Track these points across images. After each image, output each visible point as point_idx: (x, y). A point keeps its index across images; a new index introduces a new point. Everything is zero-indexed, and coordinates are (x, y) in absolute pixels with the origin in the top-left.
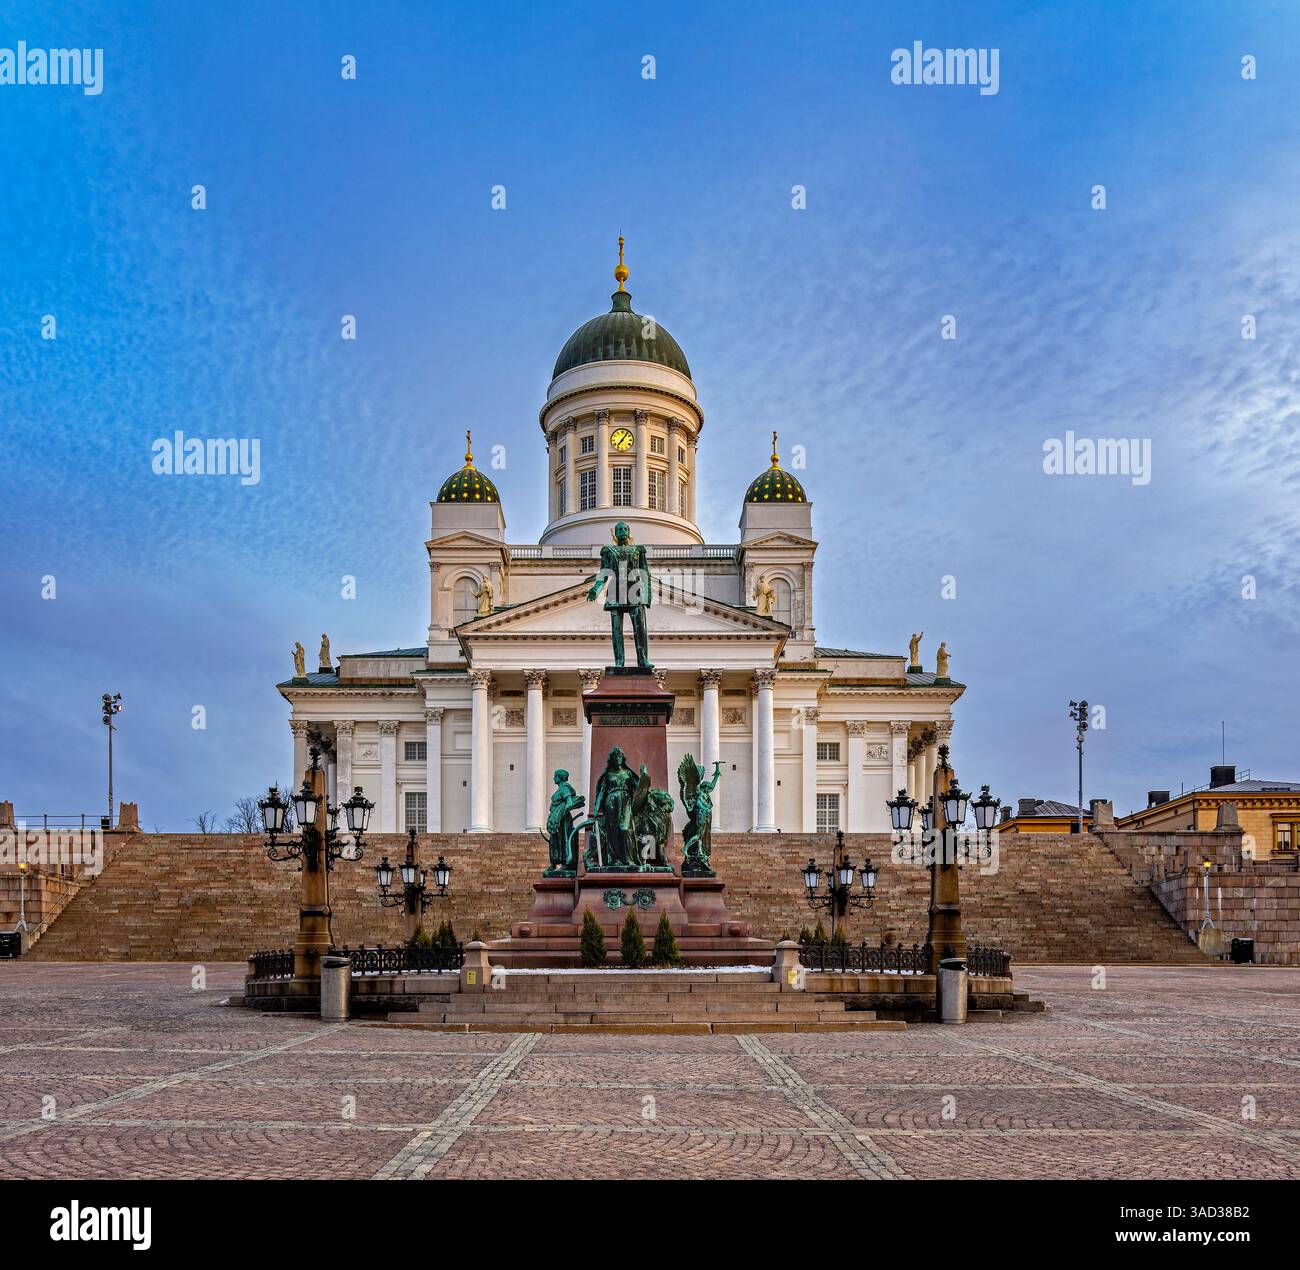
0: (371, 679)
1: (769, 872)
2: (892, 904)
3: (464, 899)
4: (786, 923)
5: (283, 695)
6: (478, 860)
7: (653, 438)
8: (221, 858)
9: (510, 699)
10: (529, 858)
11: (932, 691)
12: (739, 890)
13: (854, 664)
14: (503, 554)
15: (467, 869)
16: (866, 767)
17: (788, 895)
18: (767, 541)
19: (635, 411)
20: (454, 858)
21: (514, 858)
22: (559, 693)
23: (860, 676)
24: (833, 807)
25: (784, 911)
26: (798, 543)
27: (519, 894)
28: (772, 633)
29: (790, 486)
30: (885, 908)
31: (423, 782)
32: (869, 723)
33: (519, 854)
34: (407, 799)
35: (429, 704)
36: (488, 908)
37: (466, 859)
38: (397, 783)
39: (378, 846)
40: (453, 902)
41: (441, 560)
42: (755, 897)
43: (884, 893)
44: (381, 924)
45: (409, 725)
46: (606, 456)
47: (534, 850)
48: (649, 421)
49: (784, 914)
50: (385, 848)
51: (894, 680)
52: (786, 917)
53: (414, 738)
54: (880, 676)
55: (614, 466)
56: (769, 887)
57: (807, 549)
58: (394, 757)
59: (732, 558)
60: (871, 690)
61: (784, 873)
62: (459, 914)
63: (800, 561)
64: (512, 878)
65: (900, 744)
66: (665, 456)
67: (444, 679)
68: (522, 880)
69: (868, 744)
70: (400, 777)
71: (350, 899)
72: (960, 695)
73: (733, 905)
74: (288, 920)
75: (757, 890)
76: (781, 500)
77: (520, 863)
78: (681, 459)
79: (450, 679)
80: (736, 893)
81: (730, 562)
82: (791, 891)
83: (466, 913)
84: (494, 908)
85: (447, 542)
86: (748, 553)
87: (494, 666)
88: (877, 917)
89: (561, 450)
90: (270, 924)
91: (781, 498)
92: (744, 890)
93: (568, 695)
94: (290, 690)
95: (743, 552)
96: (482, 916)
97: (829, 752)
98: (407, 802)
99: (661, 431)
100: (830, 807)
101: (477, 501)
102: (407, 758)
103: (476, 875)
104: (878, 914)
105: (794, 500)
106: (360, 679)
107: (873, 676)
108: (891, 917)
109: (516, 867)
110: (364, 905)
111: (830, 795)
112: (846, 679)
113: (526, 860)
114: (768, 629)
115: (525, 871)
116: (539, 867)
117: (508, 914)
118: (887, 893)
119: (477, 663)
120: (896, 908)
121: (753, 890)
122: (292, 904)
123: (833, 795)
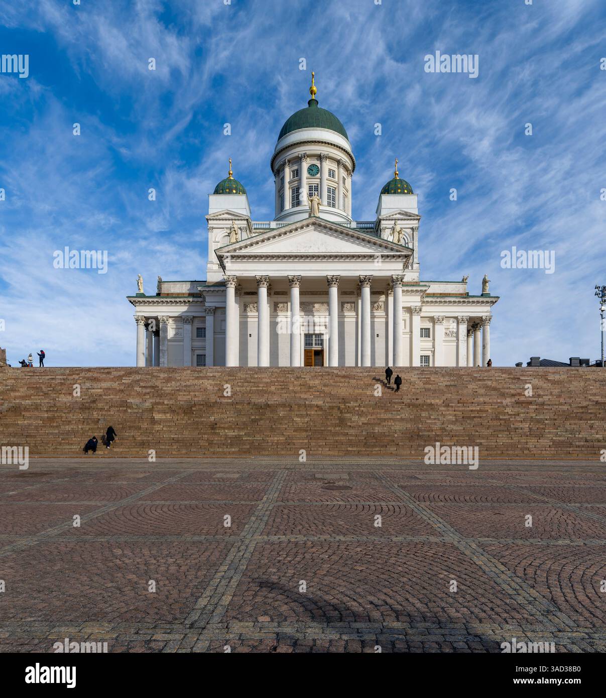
0: (178, 294)
1: (413, 390)
2: (508, 410)
3: (202, 407)
4: (435, 423)
5: (130, 302)
6: (219, 382)
7: (330, 170)
8: (49, 381)
9: (249, 296)
10: (252, 381)
11: (481, 299)
12: (397, 400)
13: (438, 285)
14: (248, 223)
15: (209, 387)
16: (445, 341)
17: (431, 404)
18: (393, 215)
19: (320, 155)
20: (203, 381)
21: (242, 381)
22: (277, 293)
23: (442, 292)
24: (426, 363)
25: (432, 415)
26: (410, 216)
27: (241, 403)
28: (403, 253)
29: (405, 186)
30: (505, 414)
31: (204, 348)
32: (446, 317)
33: (246, 379)
34: (197, 358)
35: (207, 304)
36: (217, 413)
37: (210, 382)
38: (192, 350)
39: (155, 374)
40: (193, 409)
41: (215, 226)
42: (409, 405)
43: (499, 403)
44: (137, 424)
45: (199, 318)
46: (305, 178)
47: (256, 376)
48: (327, 161)
49: (432, 417)
50: (159, 375)
51: (460, 294)
52: (435, 419)
53: (201, 326)
54: (453, 292)
55: (309, 184)
56: (417, 399)
57: (414, 219)
58: (190, 335)
59: (373, 228)
60: (448, 299)
61: (424, 390)
62: (197, 417)
63: (411, 226)
64: (239, 393)
65: (463, 328)
66: (336, 180)
67: (215, 290)
68: (246, 395)
69: (445, 329)
70: (193, 346)
71: (121, 407)
72: (496, 302)
73: (394, 411)
74: (70, 422)
75: (409, 401)
76: (401, 193)
77: (246, 384)
78: (344, 183)
79: (218, 290)
80: (395, 403)
81: (372, 230)
82: (433, 402)
83: (201, 417)
84: (222, 413)
85: (217, 216)
86: (382, 222)
87: (238, 274)
88: (501, 419)
89: (281, 179)
90: (55, 424)
91: (401, 192)
92: (400, 401)
93: (282, 294)
94: (134, 299)
95: (380, 221)
96: (212, 419)
97: (426, 333)
98: (197, 360)
99: (334, 166)
100: (425, 363)
101: (234, 193)
102: (198, 336)
103: (215, 392)
104: (501, 417)
105: (408, 193)
106: (172, 294)
107: (449, 292)
108: (511, 419)
109: (242, 387)
110: (129, 411)
111: (425, 356)
112: (434, 294)
113: (250, 382)
114: (400, 251)
115: (248, 389)
116: (258, 387)
117: (232, 417)
118: (502, 403)
119: (229, 272)
120: (511, 413)
121: (407, 401)
122: (77, 411)
123: (427, 356)
